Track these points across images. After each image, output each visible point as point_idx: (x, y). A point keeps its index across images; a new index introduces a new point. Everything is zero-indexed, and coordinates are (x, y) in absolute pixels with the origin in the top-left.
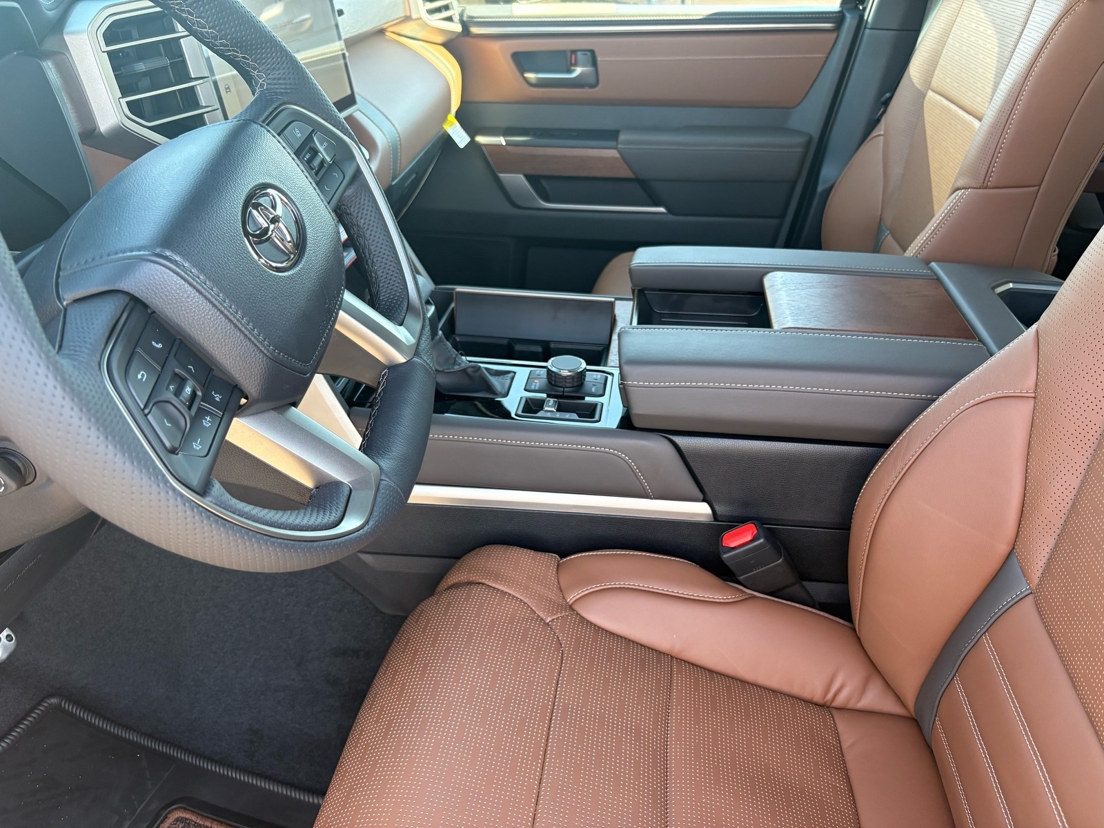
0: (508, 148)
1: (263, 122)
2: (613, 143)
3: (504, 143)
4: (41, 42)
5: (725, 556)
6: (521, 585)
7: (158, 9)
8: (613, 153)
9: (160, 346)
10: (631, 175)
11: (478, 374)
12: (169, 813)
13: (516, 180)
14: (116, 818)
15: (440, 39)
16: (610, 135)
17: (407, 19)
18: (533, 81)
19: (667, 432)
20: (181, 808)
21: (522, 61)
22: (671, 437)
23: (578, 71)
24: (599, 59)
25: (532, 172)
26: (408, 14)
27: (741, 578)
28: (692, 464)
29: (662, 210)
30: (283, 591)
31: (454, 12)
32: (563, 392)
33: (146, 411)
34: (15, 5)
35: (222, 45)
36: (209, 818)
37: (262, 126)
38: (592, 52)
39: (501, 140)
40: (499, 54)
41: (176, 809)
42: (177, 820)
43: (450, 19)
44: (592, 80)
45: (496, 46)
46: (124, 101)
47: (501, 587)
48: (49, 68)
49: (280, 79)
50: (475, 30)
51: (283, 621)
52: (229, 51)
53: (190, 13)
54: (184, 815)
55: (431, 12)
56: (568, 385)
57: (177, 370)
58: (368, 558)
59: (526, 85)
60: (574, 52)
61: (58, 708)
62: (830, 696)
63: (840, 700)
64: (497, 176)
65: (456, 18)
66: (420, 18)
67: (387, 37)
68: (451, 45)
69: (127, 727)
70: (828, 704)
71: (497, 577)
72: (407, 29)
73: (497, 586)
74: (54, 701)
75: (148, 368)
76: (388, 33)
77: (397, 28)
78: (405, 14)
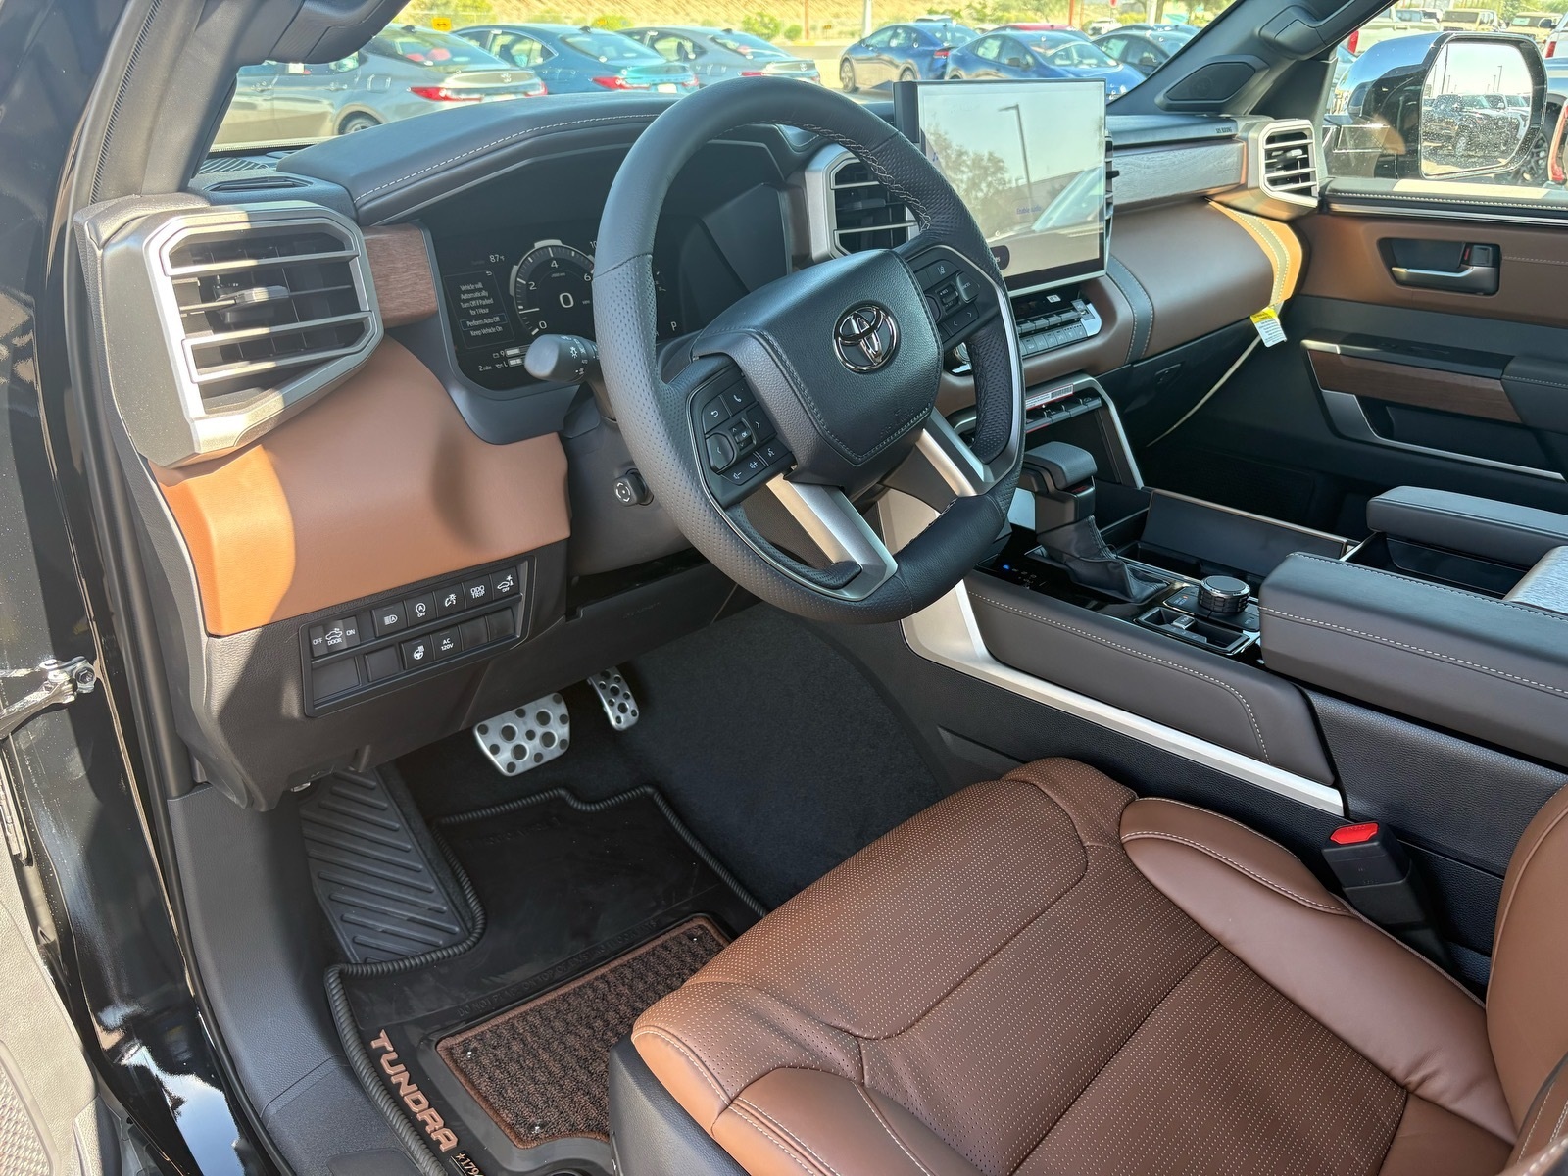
0: (1341, 357)
1: (906, 259)
2: (1498, 373)
3: (1338, 352)
4: (786, 178)
5: (1326, 850)
6: (1074, 801)
7: (858, 160)
8: (1497, 386)
9: (739, 400)
10: (1517, 420)
11: (1117, 571)
12: (695, 917)
13: (1345, 402)
14: (654, 904)
15: (1285, 214)
16: (1497, 362)
17: (1241, 187)
18: (1404, 278)
19: (1303, 685)
20: (707, 918)
21: (1392, 251)
22: (1306, 691)
23: (1471, 270)
24: (1505, 257)
25: (1368, 394)
26: (1242, 181)
27: (1346, 889)
28: (1326, 733)
29: (1559, 476)
30: (864, 749)
31: (1316, 185)
32: (1210, 615)
33: (707, 436)
34: (763, 145)
35: (896, 188)
36: (724, 936)
37: (901, 261)
38: (1497, 248)
39: (1337, 349)
40: (1365, 240)
41: (702, 917)
42: (700, 927)
43: (1307, 192)
44: (1489, 285)
45: (1361, 229)
46: (837, 233)
47: (1052, 795)
48: (784, 200)
49: (943, 222)
50: (1336, 207)
51: (857, 783)
52: (903, 194)
53: (874, 161)
54: (705, 925)
55: (1274, 182)
56: (1217, 608)
57: (743, 420)
58: (945, 735)
59: (1392, 282)
60: (1470, 245)
61: (650, 798)
62: (1415, 1078)
63: (1431, 1089)
64: (1321, 392)
65: (1315, 191)
66: (1258, 188)
67: (1208, 206)
68: (1299, 223)
69: (697, 838)
70: (1411, 1087)
71: (1053, 784)
72: (1237, 199)
73: (1049, 793)
74: (649, 790)
75: (722, 410)
76: (1212, 203)
77: (1225, 198)
78: (1237, 181)
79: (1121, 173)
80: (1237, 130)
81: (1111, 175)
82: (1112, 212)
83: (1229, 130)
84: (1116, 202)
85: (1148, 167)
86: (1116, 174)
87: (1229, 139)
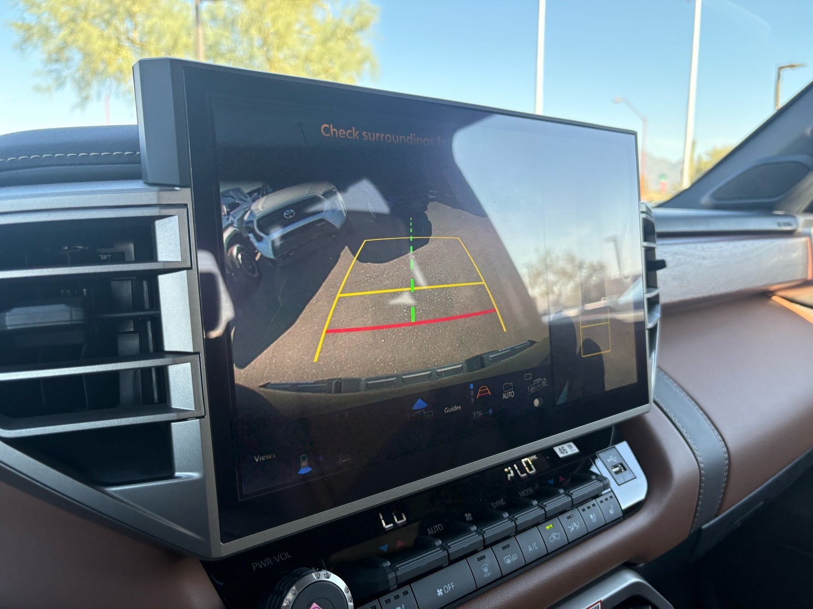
17: (807, 283)
26: (810, 277)
72: (803, 295)
76: (774, 298)
77: (791, 294)
78: (804, 277)
79: (669, 264)
80: (797, 224)
81: (653, 265)
82: (657, 315)
83: (789, 224)
84: (663, 300)
85: (704, 258)
86: (662, 264)
87: (790, 234)
